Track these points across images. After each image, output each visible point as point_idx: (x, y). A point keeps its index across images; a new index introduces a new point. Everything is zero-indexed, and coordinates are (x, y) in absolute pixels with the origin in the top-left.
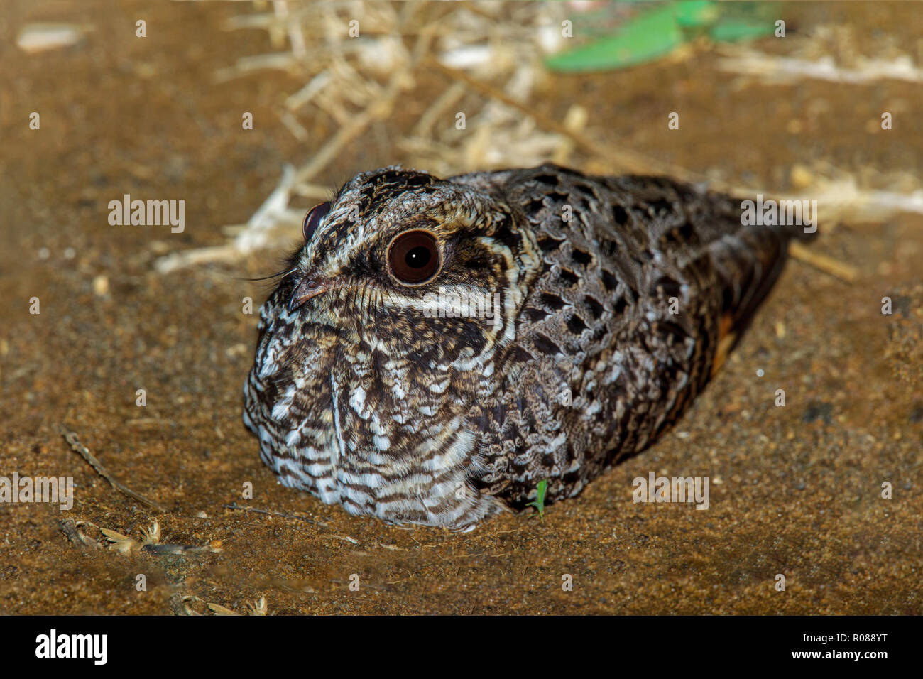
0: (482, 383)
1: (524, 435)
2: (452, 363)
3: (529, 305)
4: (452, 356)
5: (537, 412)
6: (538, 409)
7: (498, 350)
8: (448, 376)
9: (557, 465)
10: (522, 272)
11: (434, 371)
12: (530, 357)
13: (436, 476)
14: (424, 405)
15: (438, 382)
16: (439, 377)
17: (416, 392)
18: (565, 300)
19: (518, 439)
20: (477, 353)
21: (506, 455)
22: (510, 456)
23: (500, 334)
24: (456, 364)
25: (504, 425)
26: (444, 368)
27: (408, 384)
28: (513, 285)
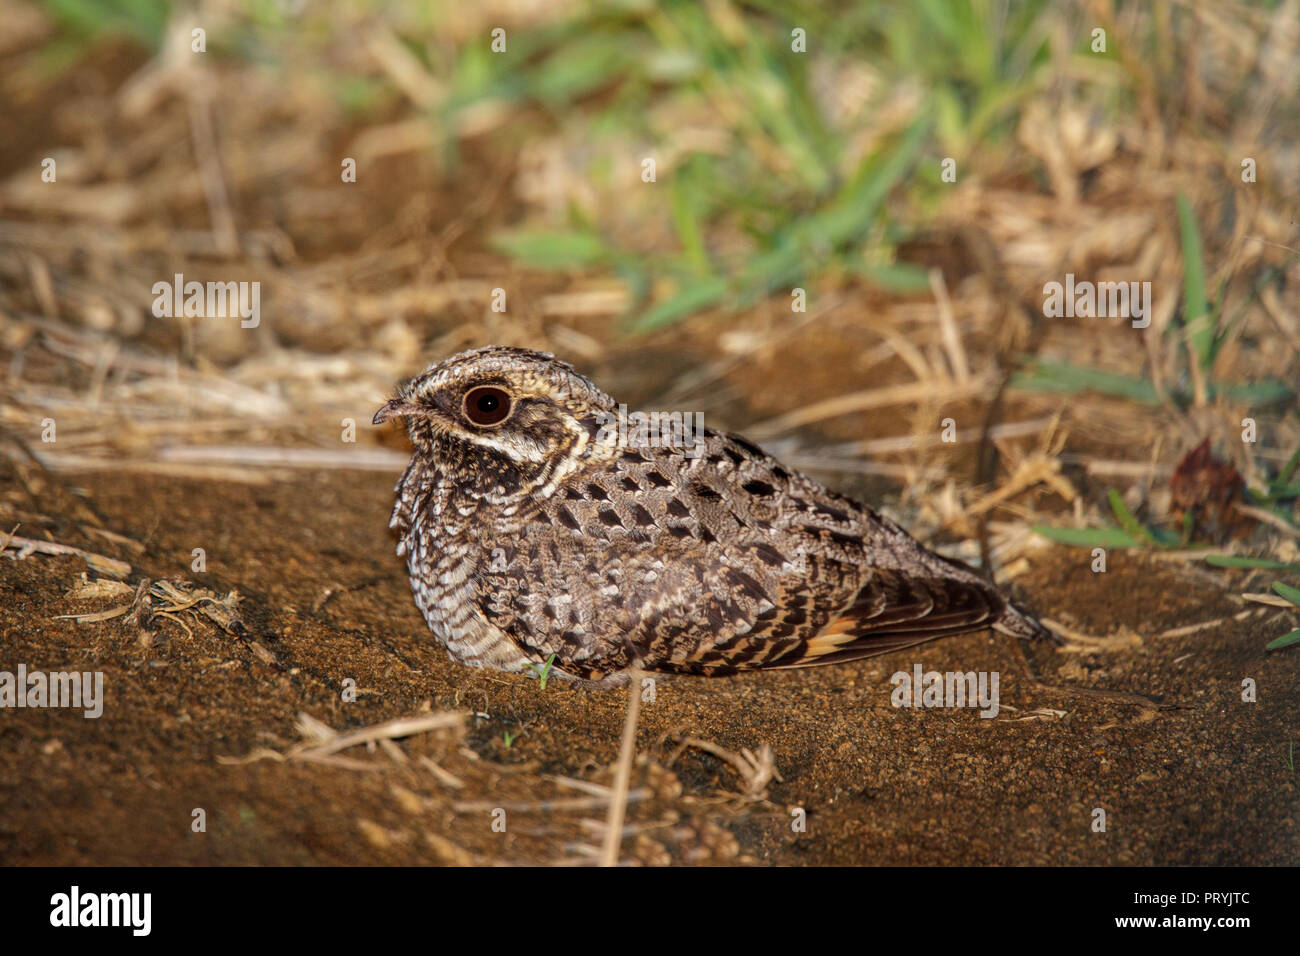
0: (500, 520)
1: (530, 580)
2: (484, 494)
3: (574, 486)
4: (487, 488)
5: (546, 566)
6: (547, 563)
7: (528, 500)
8: (476, 504)
9: (558, 620)
10: (586, 455)
11: (468, 497)
12: (548, 521)
13: (447, 589)
14: (450, 524)
15: (466, 507)
16: (469, 503)
17: (449, 512)
18: (609, 496)
19: (522, 581)
20: (507, 494)
21: (509, 590)
22: (513, 592)
23: (538, 488)
24: (487, 496)
25: (511, 564)
26: (476, 496)
27: (446, 504)
28: (572, 458)
